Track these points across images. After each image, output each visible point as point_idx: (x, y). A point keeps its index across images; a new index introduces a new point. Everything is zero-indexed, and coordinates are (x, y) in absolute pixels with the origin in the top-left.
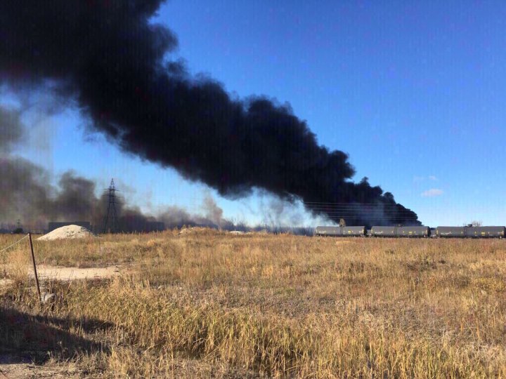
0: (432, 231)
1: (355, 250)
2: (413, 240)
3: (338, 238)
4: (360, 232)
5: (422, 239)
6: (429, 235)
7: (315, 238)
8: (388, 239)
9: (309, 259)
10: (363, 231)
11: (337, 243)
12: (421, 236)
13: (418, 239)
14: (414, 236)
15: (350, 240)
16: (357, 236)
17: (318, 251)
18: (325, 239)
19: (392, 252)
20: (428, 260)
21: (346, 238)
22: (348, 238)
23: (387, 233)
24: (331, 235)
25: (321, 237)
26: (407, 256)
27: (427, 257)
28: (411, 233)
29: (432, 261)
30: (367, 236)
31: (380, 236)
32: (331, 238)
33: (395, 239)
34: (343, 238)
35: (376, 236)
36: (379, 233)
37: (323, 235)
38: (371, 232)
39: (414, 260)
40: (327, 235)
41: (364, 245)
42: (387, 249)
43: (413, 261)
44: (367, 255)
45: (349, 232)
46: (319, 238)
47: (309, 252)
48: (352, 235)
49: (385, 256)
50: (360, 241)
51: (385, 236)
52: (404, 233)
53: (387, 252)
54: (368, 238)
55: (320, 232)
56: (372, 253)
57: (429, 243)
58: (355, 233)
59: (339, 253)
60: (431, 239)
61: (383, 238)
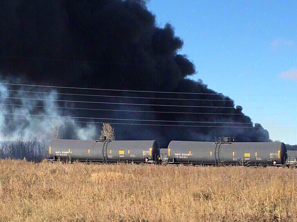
0: (289, 152)
1: (130, 193)
2: (251, 170)
3: (96, 167)
4: (144, 153)
5: (269, 168)
6: (283, 161)
7: (46, 166)
8: (202, 168)
9: (30, 211)
10: (150, 152)
11: (94, 176)
12: (266, 163)
13: (261, 169)
14: (253, 163)
15: (122, 171)
16: (138, 161)
17: (50, 194)
18: (68, 167)
19: (207, 197)
20: (277, 212)
21: (112, 166)
22: (118, 166)
23: (200, 155)
24: (82, 160)
25: (59, 164)
26: (237, 205)
27: (275, 206)
28: (247, 155)
29: (284, 214)
30: (159, 162)
31: (185, 162)
32: (82, 165)
33: (215, 168)
34: (106, 166)
35: (177, 161)
36: (185, 155)
37: (64, 159)
38: (167, 153)
39: (250, 212)
40: (73, 159)
41: (151, 181)
42: (197, 189)
43: (247, 215)
44: (156, 202)
45: (122, 152)
46: (54, 166)
47: (30, 197)
48: (127, 160)
49: (193, 204)
50: (142, 173)
51: (195, 163)
52: (234, 155)
53: (196, 196)
54: (161, 167)
55: (58, 153)
56: (166, 198)
57: (281, 178)
58: (133, 156)
59: (95, 198)
60: (286, 169)
61: (191, 167)
